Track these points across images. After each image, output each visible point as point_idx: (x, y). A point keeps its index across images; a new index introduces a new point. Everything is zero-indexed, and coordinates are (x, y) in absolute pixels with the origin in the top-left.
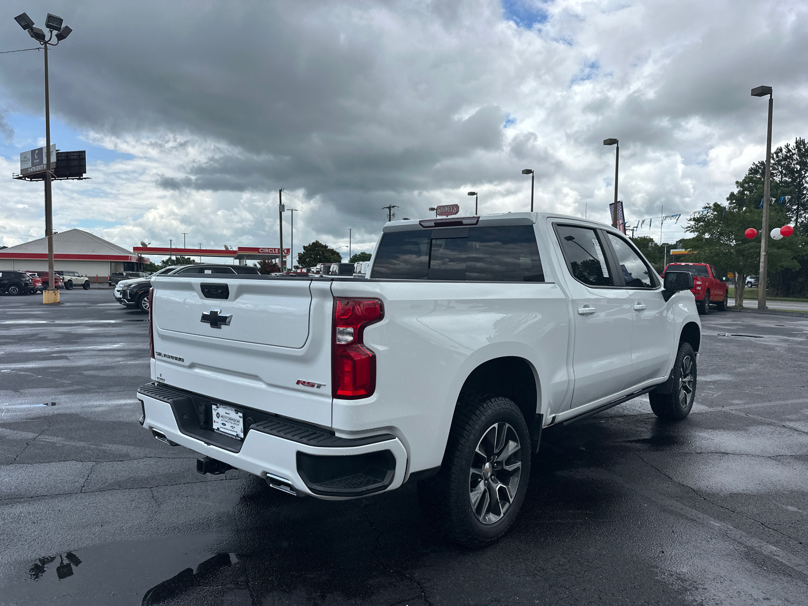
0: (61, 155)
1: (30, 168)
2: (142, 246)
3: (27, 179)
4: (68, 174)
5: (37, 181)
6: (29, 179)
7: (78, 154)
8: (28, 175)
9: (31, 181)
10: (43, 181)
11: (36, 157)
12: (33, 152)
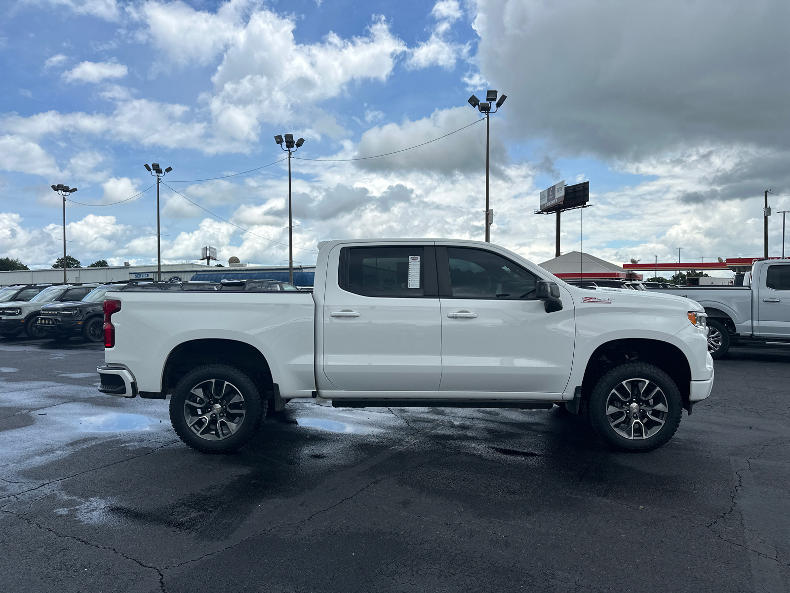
0: (569, 188)
1: (546, 204)
2: (631, 263)
3: (544, 213)
4: (574, 204)
5: (552, 213)
6: (546, 213)
7: (583, 185)
8: (546, 210)
9: (547, 214)
10: (556, 213)
11: (551, 193)
12: (549, 189)
